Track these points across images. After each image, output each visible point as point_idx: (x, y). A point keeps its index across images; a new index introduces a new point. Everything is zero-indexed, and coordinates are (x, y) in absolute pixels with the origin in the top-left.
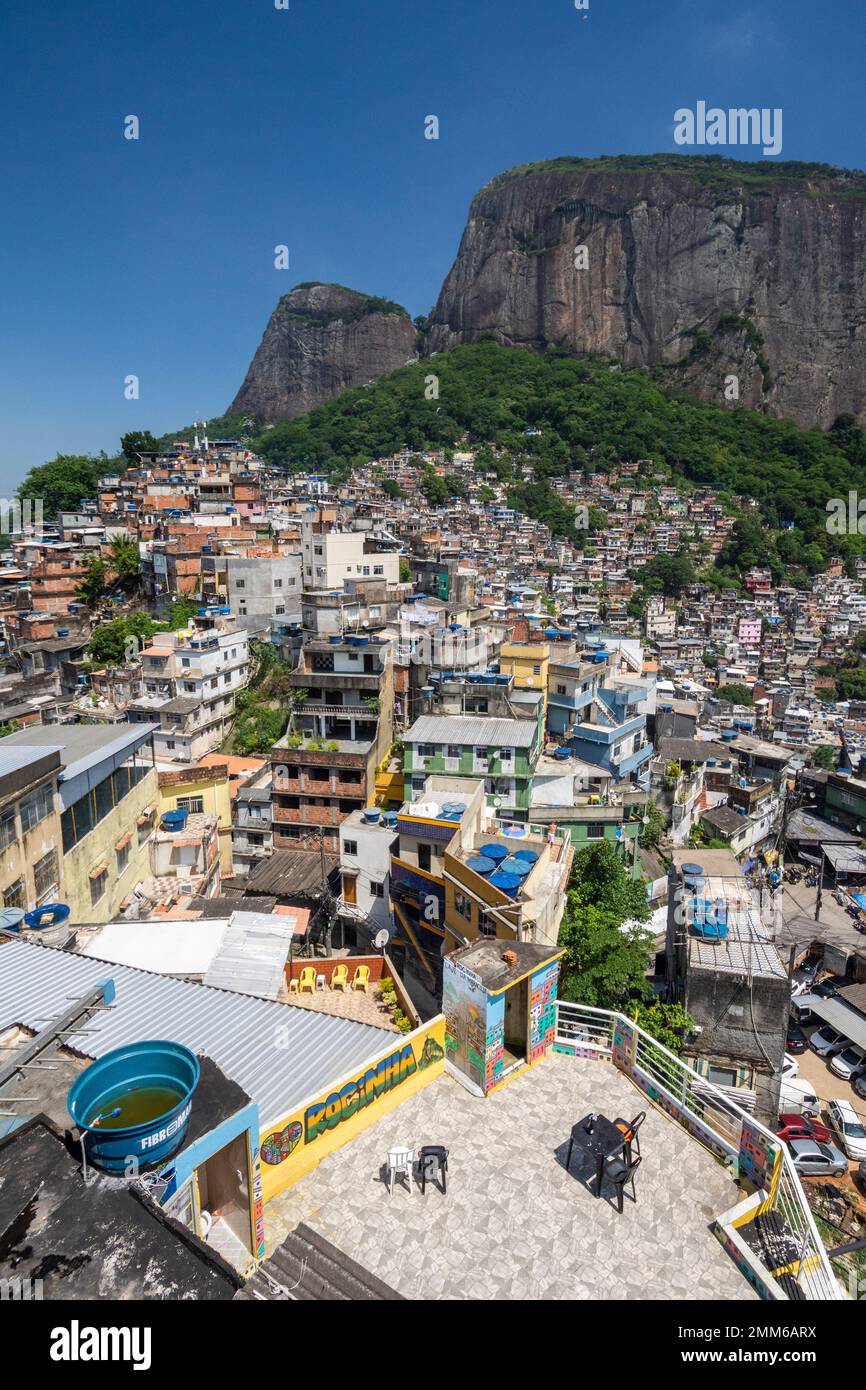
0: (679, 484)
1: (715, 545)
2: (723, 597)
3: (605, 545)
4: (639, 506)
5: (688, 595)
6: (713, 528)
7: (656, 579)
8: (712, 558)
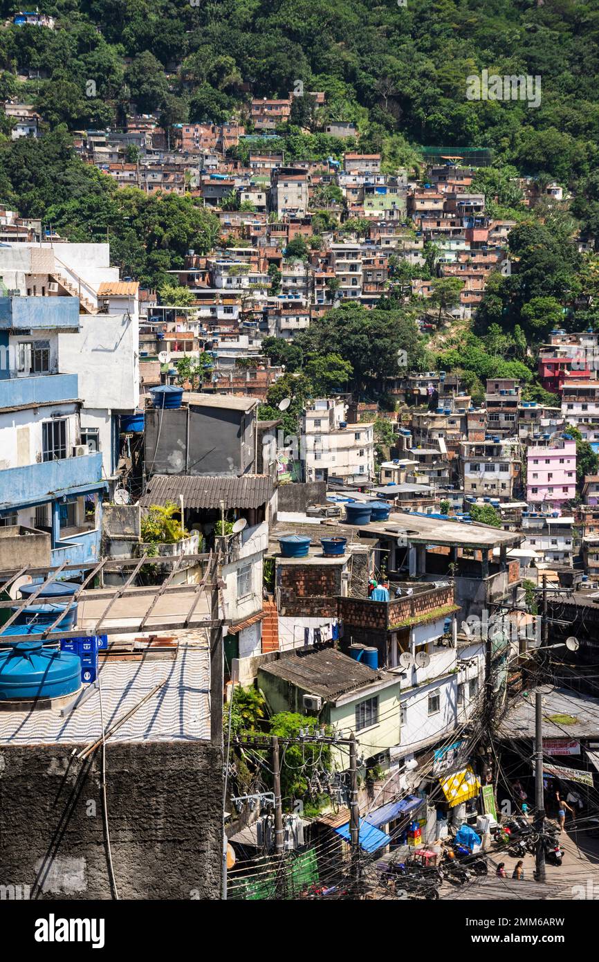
0: (387, 150)
1: (471, 285)
2: (488, 397)
3: (212, 285)
4: (293, 196)
5: (412, 399)
6: (465, 246)
7: (333, 358)
8: (465, 313)
